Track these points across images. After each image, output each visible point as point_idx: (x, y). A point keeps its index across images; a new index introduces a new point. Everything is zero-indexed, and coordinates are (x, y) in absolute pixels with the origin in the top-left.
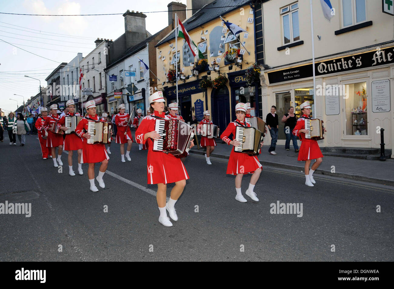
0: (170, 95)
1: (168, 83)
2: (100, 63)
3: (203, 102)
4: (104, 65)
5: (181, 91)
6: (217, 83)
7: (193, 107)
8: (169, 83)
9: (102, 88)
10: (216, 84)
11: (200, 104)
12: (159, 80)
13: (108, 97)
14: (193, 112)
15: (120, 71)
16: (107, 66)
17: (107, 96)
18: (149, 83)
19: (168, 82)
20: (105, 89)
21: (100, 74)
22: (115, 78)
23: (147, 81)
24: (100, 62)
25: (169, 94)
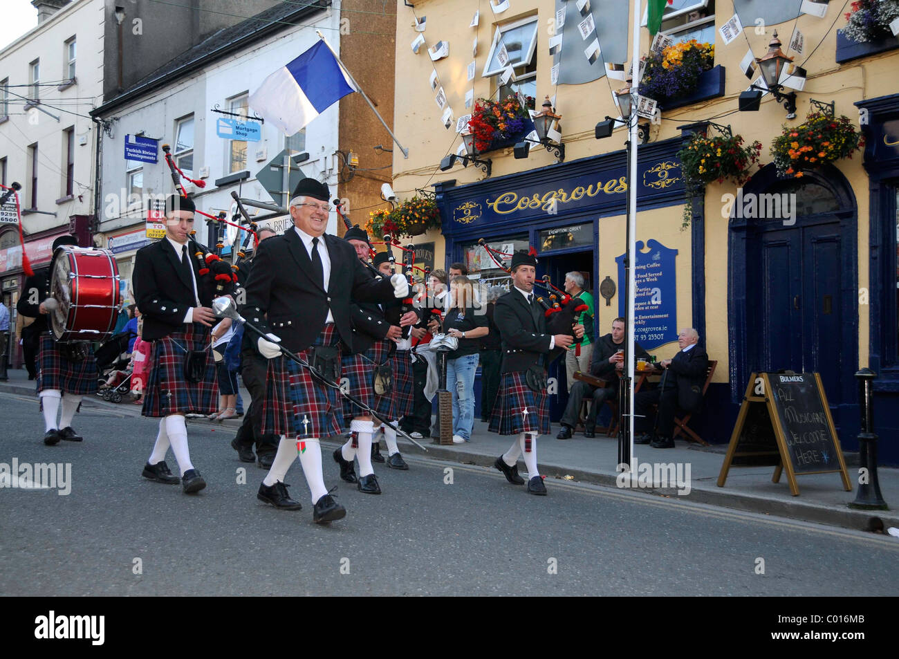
0: (467, 220)
1: (465, 164)
2: (70, 83)
3: (675, 252)
4: (92, 90)
5: (539, 203)
6: (810, 149)
7: (608, 278)
8: (470, 163)
9: (76, 191)
10: (803, 154)
11: (655, 265)
12: (406, 154)
13: (104, 233)
14: (608, 304)
15: (178, 120)
16: (105, 99)
17: (101, 230)
18: (336, 171)
19: (466, 160)
20: (89, 197)
21: (70, 131)
22: (147, 149)
23: (322, 160)
24: (74, 81)
25: (461, 214)
